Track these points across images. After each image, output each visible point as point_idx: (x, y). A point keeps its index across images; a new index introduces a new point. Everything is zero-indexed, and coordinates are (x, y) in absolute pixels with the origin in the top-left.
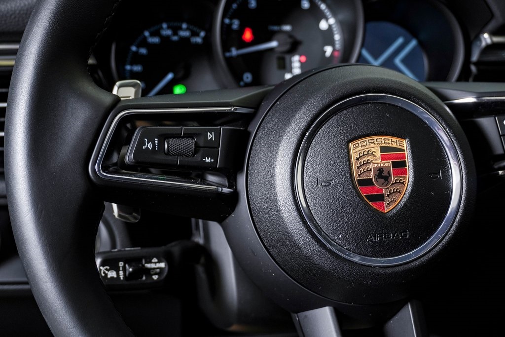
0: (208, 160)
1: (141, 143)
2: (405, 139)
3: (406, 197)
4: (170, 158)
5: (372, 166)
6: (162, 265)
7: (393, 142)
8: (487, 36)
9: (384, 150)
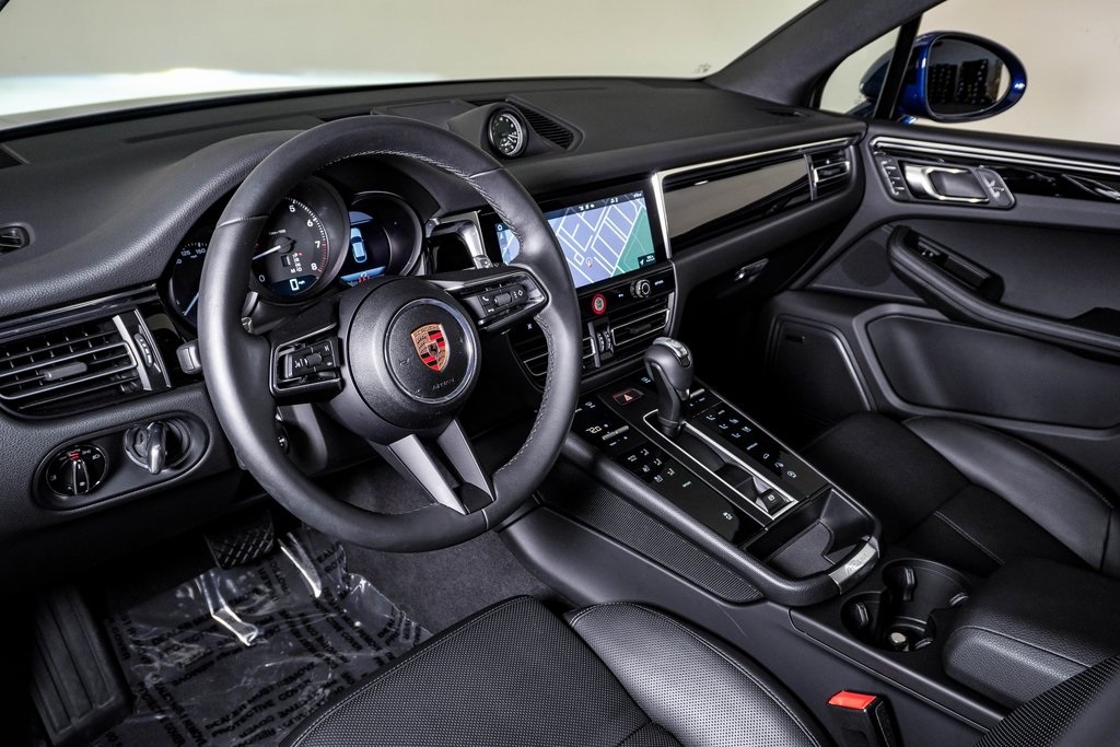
0: (329, 364)
1: (294, 364)
3: (448, 359)
4: (309, 369)
5: (426, 345)
6: (283, 440)
7: (433, 327)
8: (435, 220)
9: (430, 333)
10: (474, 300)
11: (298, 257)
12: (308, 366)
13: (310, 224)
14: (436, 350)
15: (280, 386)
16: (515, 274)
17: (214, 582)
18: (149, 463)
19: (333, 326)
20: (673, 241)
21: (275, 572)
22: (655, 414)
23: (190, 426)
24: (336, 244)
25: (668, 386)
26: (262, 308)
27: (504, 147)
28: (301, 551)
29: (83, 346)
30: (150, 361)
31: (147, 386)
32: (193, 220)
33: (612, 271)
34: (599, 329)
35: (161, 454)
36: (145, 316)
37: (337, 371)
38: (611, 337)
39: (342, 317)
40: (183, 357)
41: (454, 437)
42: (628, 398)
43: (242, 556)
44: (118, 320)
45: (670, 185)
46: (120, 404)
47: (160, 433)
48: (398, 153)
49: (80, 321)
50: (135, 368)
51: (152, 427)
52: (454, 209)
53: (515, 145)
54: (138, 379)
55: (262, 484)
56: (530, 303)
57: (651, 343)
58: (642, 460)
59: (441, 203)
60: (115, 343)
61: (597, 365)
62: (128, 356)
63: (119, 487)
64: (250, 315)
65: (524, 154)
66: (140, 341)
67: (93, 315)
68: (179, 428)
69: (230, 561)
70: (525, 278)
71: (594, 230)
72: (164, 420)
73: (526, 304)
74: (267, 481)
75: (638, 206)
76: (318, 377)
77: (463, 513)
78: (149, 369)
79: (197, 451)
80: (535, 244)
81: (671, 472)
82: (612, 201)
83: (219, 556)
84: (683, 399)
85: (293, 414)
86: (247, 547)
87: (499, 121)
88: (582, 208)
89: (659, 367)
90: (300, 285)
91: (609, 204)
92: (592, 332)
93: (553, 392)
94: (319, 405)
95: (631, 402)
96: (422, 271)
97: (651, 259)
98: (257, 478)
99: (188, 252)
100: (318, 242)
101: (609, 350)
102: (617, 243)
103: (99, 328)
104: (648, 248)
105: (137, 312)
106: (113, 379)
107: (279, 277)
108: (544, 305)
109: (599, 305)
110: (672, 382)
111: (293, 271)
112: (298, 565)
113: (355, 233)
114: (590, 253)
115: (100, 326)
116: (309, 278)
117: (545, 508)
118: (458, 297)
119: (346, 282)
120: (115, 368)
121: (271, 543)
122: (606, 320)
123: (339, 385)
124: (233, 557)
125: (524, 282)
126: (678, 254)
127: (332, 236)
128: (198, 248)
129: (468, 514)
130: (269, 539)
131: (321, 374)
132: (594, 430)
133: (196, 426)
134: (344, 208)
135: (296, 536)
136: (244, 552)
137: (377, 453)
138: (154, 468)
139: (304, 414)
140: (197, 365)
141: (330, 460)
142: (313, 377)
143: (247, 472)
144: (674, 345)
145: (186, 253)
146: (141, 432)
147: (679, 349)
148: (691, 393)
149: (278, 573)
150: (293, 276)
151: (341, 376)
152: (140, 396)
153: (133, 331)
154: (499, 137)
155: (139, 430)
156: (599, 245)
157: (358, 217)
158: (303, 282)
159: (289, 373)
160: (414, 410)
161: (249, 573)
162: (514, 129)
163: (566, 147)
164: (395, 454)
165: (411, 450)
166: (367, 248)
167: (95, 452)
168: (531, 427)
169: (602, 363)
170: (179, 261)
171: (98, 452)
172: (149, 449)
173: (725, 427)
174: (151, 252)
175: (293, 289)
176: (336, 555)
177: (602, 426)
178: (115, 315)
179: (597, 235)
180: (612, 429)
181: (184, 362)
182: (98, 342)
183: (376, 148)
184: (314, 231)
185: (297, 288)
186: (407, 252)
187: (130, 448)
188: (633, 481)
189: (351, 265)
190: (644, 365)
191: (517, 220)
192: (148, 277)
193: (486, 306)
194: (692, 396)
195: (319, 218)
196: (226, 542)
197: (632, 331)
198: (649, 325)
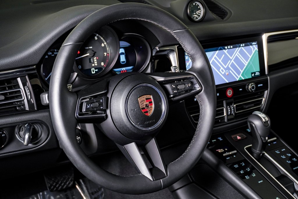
0: (102, 108)
1: (86, 106)
2: (151, 95)
3: (153, 111)
4: (93, 109)
5: (144, 104)
6: (79, 138)
7: (148, 96)
8: (157, 48)
9: (147, 99)
10: (168, 86)
11: (96, 59)
12: (92, 108)
13: (103, 45)
14: (148, 107)
15: (80, 115)
16: (188, 76)
17: (46, 196)
18: (24, 140)
19: (105, 91)
20: (269, 67)
21: (72, 196)
22: (250, 147)
23: (42, 127)
24: (113, 54)
25: (258, 134)
26: (78, 79)
27: (194, 17)
28: (85, 188)
29: (4, 89)
30: (30, 98)
31: (27, 108)
32: (54, 41)
33: (238, 77)
34: (229, 104)
35: (29, 137)
36: (30, 79)
37: (105, 111)
38: (234, 108)
39: (110, 88)
40: (42, 98)
41: (153, 146)
42: (239, 138)
43: (59, 187)
44: (19, 79)
45: (270, 40)
46: (16, 114)
47: (30, 129)
48: (142, 19)
49: (5, 79)
50: (23, 100)
51: (27, 126)
52: (166, 44)
53: (199, 16)
54: (24, 105)
55: (68, 156)
56: (194, 90)
57: (252, 114)
58: (241, 168)
59: (160, 41)
60: (17, 89)
61: (226, 120)
62: (21, 95)
63: (11, 149)
64: (72, 83)
65: (202, 21)
66: (27, 89)
67: (10, 76)
68: (38, 127)
69: (54, 188)
70: (193, 78)
71: (231, 58)
72: (32, 123)
73: (192, 90)
74: (70, 154)
75: (254, 48)
76: (97, 112)
77: (152, 180)
78: (29, 101)
79: (44, 138)
80: (199, 64)
81: (254, 175)
82: (242, 45)
83: (49, 185)
84: (264, 141)
85: (85, 127)
86: (61, 183)
87: (193, 5)
88: (226, 48)
89: (254, 125)
90: (95, 71)
91: (240, 47)
92: (225, 105)
93: (200, 131)
94: (96, 124)
95: (240, 140)
96: (149, 71)
97: (257, 74)
98: (65, 153)
99: (51, 53)
100: (105, 53)
101: (232, 114)
102: (241, 65)
103: (11, 82)
104: (256, 69)
105: (27, 77)
106: (14, 104)
107: (87, 67)
108: (200, 91)
109: (229, 93)
110: (259, 132)
111: (93, 65)
112: (82, 195)
113: (122, 51)
114: (228, 69)
115: (12, 81)
116: (99, 68)
117: (194, 184)
118: (162, 84)
119: (115, 72)
120: (16, 99)
121: (72, 183)
122: (232, 100)
123: (105, 117)
124: (55, 187)
125: (192, 80)
126: (272, 72)
127: (112, 51)
128: (55, 52)
129: (154, 180)
130: (71, 181)
131: (98, 112)
132: (220, 151)
133: (45, 127)
134: (118, 40)
135: (83, 181)
136: (60, 185)
137: (119, 149)
138: (25, 143)
139: (90, 128)
140: (48, 102)
141: (98, 148)
142: (94, 113)
143: (62, 149)
144: (262, 115)
145: (50, 53)
146: (23, 127)
147: (264, 118)
148: (268, 139)
149: (74, 197)
150: (93, 67)
151: (106, 113)
152: (23, 112)
153: (24, 84)
154: (192, 12)
155: (22, 126)
156: (233, 65)
157: (123, 44)
158: (97, 70)
159: (84, 110)
160: (135, 132)
161: (61, 195)
162: (200, 9)
163: (223, 18)
164: (125, 150)
165: (133, 149)
166: (126, 58)
167: (3, 133)
168: (188, 146)
169: (228, 120)
170: (47, 57)
171: (4, 134)
172: (25, 135)
173: (284, 157)
174: (35, 53)
175: (93, 73)
176: (100, 193)
177: (224, 149)
178: (18, 77)
179: (232, 61)
180: (228, 151)
181: (43, 100)
182: (10, 88)
183: (132, 17)
184: (104, 49)
185: (94, 72)
186: (143, 62)
187: (18, 133)
188: (235, 177)
189: (119, 64)
190: (247, 124)
191: (192, 52)
192: (33, 63)
193: (173, 89)
194: (269, 140)
195: (107, 43)
196: (53, 179)
197: (245, 106)
198: (253, 105)
